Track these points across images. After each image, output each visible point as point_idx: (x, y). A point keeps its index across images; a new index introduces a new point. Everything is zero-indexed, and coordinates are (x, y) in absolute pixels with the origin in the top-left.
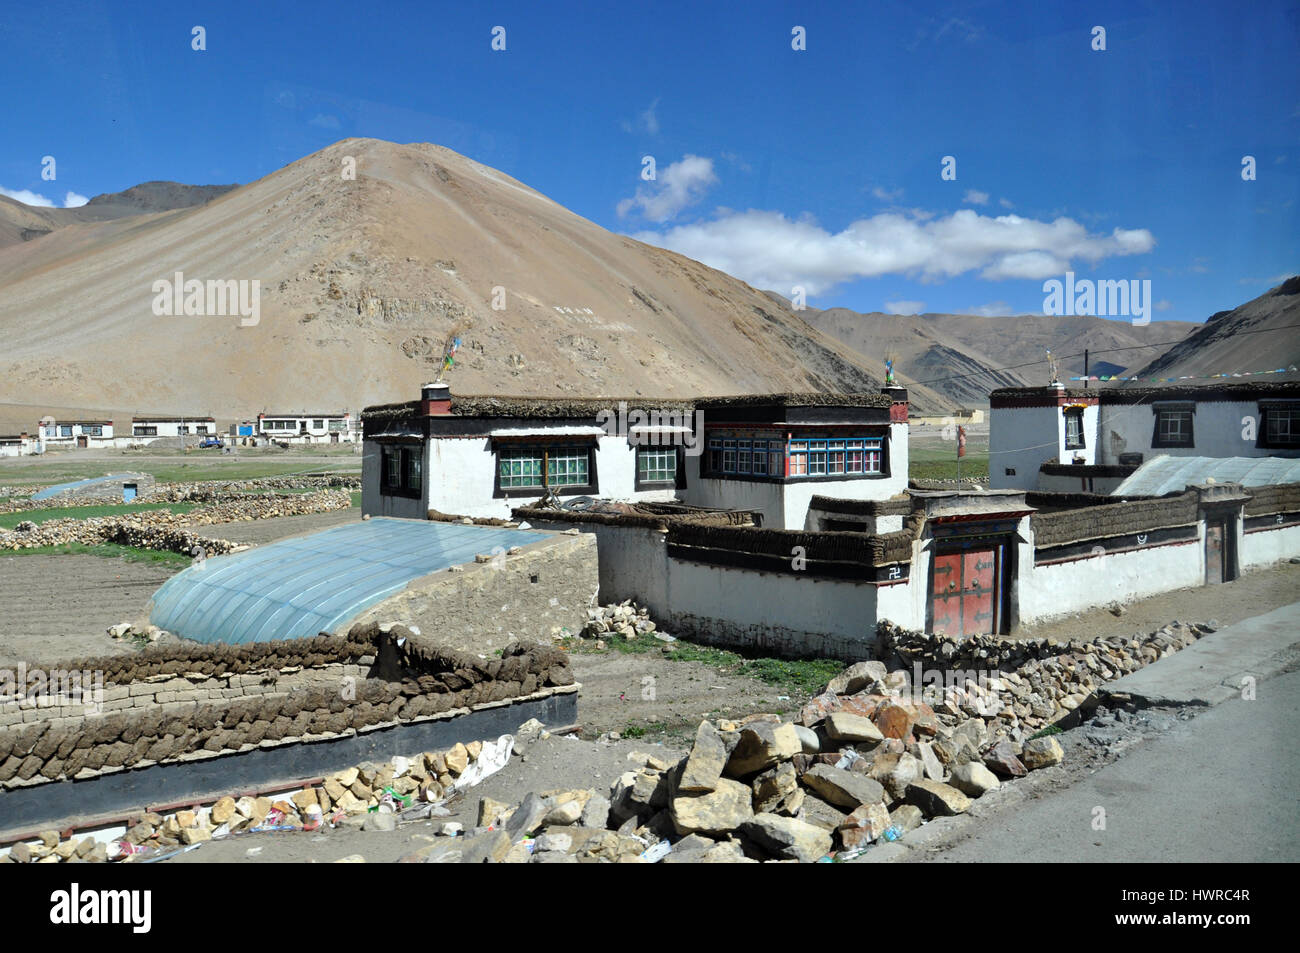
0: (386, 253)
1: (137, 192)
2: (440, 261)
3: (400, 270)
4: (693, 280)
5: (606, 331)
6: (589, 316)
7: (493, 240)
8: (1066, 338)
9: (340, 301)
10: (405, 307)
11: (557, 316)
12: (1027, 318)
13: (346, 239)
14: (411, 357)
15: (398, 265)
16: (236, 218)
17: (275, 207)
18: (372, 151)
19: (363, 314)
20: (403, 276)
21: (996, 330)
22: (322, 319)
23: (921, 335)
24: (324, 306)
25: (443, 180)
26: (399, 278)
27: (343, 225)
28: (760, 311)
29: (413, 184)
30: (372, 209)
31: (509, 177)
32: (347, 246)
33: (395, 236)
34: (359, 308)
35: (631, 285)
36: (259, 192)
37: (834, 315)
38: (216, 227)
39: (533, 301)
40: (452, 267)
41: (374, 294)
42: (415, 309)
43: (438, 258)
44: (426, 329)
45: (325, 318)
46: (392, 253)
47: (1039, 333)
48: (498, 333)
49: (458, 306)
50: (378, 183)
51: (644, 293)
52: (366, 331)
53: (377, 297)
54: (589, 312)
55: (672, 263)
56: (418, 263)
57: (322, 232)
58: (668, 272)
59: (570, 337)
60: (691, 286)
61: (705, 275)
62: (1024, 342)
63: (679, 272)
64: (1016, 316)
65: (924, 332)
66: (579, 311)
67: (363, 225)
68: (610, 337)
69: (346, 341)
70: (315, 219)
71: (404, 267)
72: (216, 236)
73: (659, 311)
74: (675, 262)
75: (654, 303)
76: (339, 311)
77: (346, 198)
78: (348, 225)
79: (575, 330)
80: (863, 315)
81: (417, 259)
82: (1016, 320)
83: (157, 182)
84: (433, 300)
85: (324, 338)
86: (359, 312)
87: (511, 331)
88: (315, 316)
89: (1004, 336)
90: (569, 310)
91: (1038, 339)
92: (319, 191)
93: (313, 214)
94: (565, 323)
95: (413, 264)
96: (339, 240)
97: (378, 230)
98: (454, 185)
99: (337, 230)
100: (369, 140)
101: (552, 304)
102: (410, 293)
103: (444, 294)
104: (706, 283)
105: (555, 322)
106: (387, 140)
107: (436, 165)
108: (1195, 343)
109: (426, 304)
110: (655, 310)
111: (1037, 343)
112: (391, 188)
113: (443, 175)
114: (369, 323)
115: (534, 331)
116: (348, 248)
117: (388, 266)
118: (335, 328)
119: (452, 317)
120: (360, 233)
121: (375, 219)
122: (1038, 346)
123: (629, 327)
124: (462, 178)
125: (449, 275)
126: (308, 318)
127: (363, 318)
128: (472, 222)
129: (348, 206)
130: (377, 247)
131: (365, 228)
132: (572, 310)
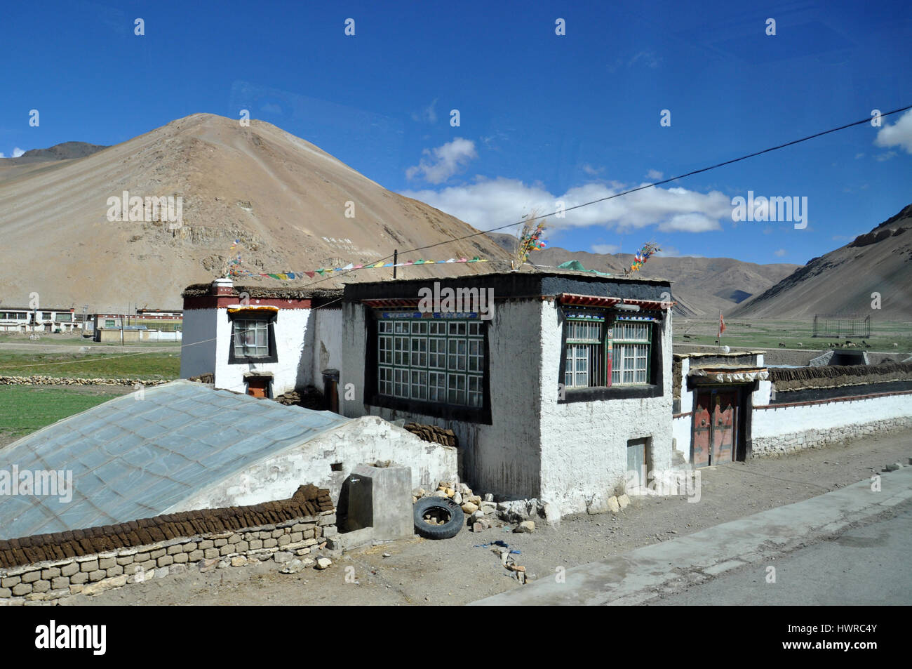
0: (201, 194)
1: (59, 148)
2: (240, 201)
3: (209, 207)
4: (431, 222)
5: (359, 255)
6: (349, 245)
7: (285, 188)
8: (714, 273)
9: (161, 227)
10: (208, 233)
11: (323, 244)
12: (688, 259)
13: (173, 183)
14: (209, 270)
15: (208, 202)
16: (102, 166)
17: (129, 159)
18: (208, 122)
19: (176, 237)
20: (210, 210)
21: (666, 267)
22: (145, 240)
23: (612, 268)
24: (148, 231)
25: (256, 144)
26: (208, 212)
27: (173, 173)
28: (477, 245)
29: (233, 146)
30: (197, 162)
31: (315, 146)
32: (173, 187)
33: (210, 182)
34: (174, 233)
35: (384, 223)
36: (123, 149)
37: (553, 252)
38: (86, 172)
39: (307, 232)
40: (249, 205)
41: (187, 223)
42: (216, 235)
43: (239, 198)
44: (222, 250)
45: (147, 240)
46: (205, 193)
47: (695, 269)
48: (276, 255)
49: (248, 234)
50: (205, 144)
51: (393, 230)
52: (178, 250)
53: (188, 225)
54: (349, 241)
55: (417, 209)
56: (223, 202)
57: (157, 177)
58: (413, 215)
59: (331, 259)
60: (429, 225)
61: (441, 218)
62: (685, 276)
63: (421, 216)
64: (681, 257)
65: (614, 266)
66: (341, 241)
67: (187, 174)
68: (362, 260)
69: (160, 256)
70: (154, 168)
71: (212, 204)
72: (83, 178)
73: (402, 243)
74: (419, 208)
75: (399, 237)
76: (159, 234)
77: (179, 154)
78: (176, 173)
79: (336, 254)
80: (573, 253)
81: (223, 198)
82: (680, 260)
83: (74, 142)
84: (230, 229)
85: (144, 254)
86: (174, 236)
87: (286, 253)
88: (140, 238)
89: (671, 270)
90: (333, 240)
91: (695, 274)
92: (163, 148)
93: (154, 164)
94: (329, 249)
95: (219, 202)
96: (168, 184)
97: (198, 177)
98: (263, 148)
99: (168, 176)
100: (208, 114)
101: (321, 235)
102: (214, 223)
103: (240, 226)
104: (440, 224)
105: (321, 248)
106: (220, 115)
107: (253, 134)
108: (795, 279)
109: (225, 232)
110: (399, 242)
111: (694, 276)
112: (215, 148)
113: (257, 141)
114: (181, 244)
115: (304, 254)
116: (172, 189)
117: (201, 203)
118: (154, 247)
119: (244, 242)
120: (184, 179)
121: (197, 169)
122: (694, 278)
123: (377, 253)
124: (271, 143)
125: (245, 211)
126: (135, 239)
127: (176, 240)
128: (271, 175)
129: (180, 159)
130: (195, 189)
131: (189, 176)
132: (335, 239)
